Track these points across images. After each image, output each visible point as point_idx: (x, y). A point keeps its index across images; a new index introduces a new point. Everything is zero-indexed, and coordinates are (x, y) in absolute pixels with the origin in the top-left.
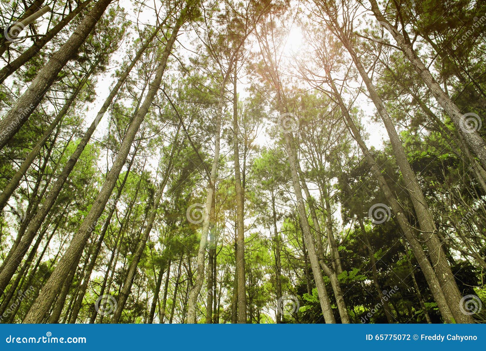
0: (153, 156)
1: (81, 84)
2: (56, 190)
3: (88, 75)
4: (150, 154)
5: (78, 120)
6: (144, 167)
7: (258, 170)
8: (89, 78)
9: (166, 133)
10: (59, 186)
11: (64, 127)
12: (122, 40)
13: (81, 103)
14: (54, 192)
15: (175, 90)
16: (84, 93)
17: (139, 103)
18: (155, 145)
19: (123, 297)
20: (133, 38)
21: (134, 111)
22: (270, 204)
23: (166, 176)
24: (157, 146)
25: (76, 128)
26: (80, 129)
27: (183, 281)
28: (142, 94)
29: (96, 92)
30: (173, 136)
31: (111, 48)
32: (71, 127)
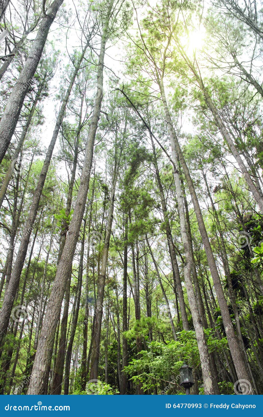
0: (100, 160)
1: (32, 111)
2: (36, 202)
3: (35, 103)
4: (97, 159)
5: (35, 142)
6: (94, 170)
7: (188, 154)
8: (37, 105)
9: (107, 138)
10: (38, 199)
11: (25, 150)
12: (56, 67)
13: (35, 127)
14: (35, 204)
15: (107, 101)
16: (35, 119)
17: (80, 117)
18: (100, 150)
19: (102, 278)
20: (64, 65)
21: (78, 125)
22: (203, 181)
23: (115, 174)
24: (102, 151)
25: (35, 149)
26: (38, 149)
27: (142, 257)
28: (81, 110)
29: (44, 115)
30: (113, 140)
31: (48, 76)
32: (31, 149)
